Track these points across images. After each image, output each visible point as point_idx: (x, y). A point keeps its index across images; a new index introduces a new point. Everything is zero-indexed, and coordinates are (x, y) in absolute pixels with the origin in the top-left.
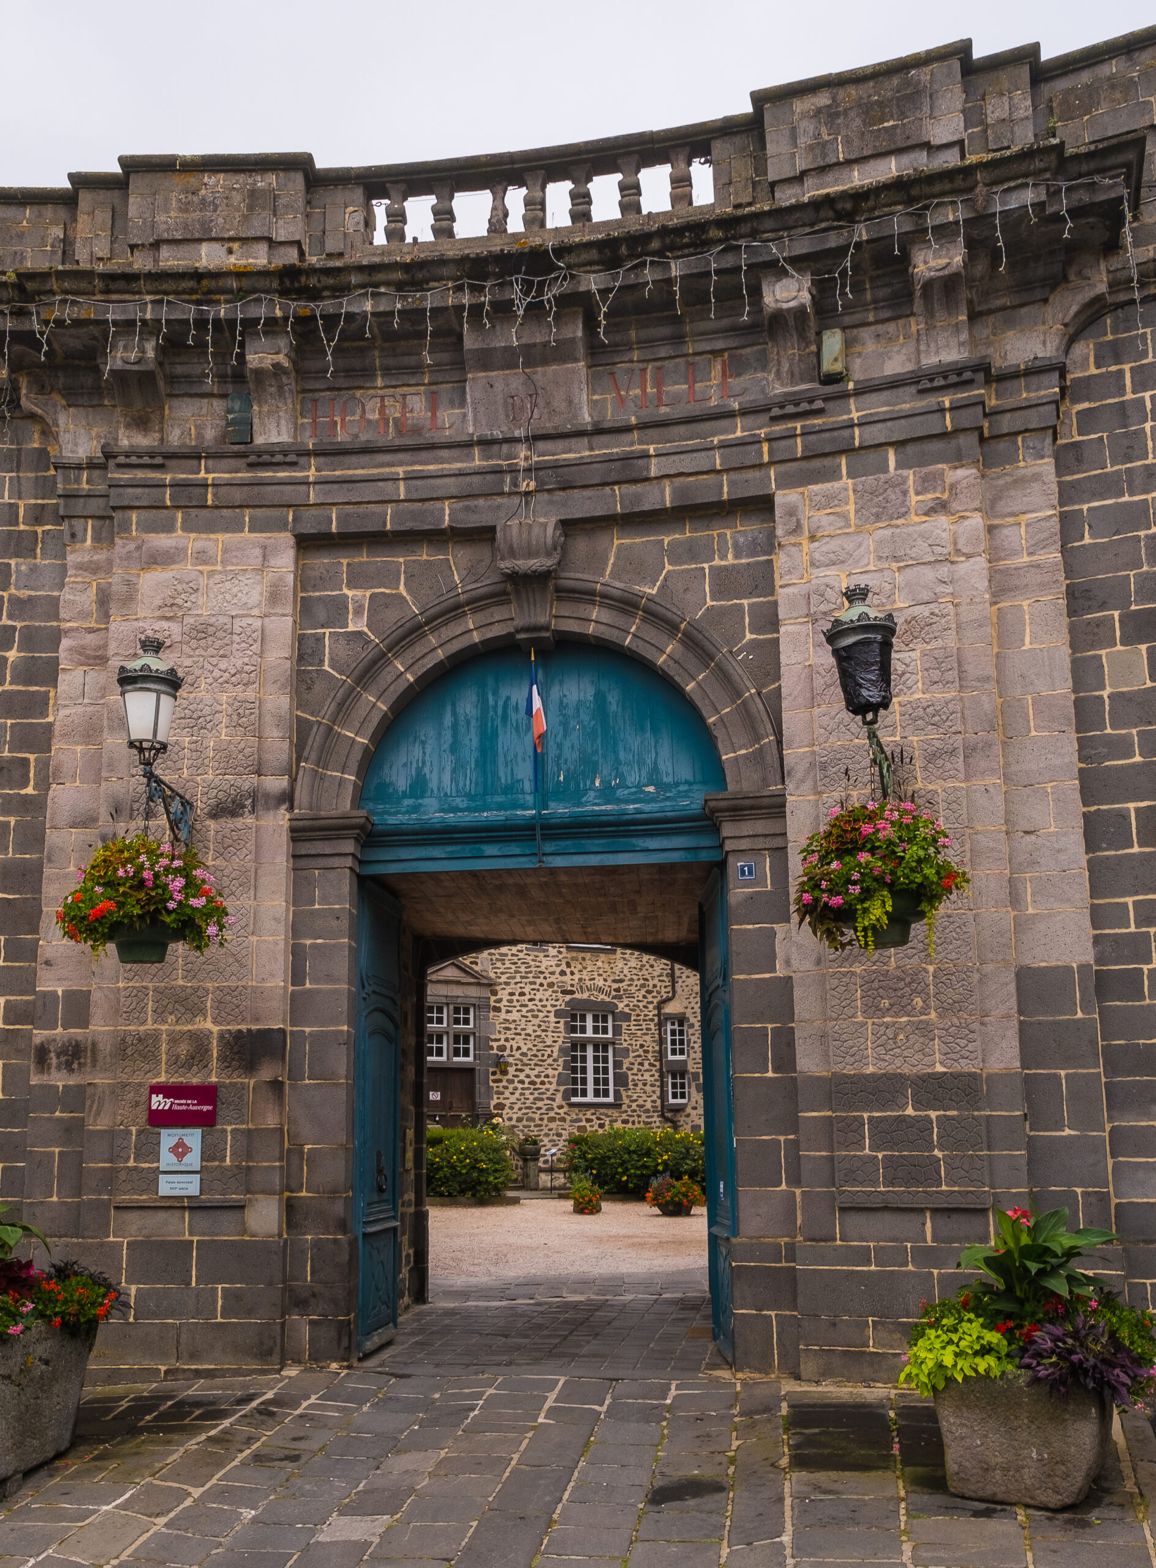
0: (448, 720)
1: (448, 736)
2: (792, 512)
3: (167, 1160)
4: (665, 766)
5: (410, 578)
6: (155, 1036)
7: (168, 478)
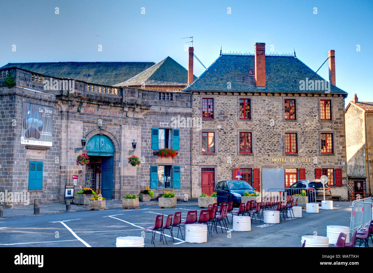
0: (92, 141)
1: (92, 143)
2: (123, 127)
3: (74, 182)
4: (110, 147)
5: (91, 127)
6: (73, 171)
7: (73, 115)
